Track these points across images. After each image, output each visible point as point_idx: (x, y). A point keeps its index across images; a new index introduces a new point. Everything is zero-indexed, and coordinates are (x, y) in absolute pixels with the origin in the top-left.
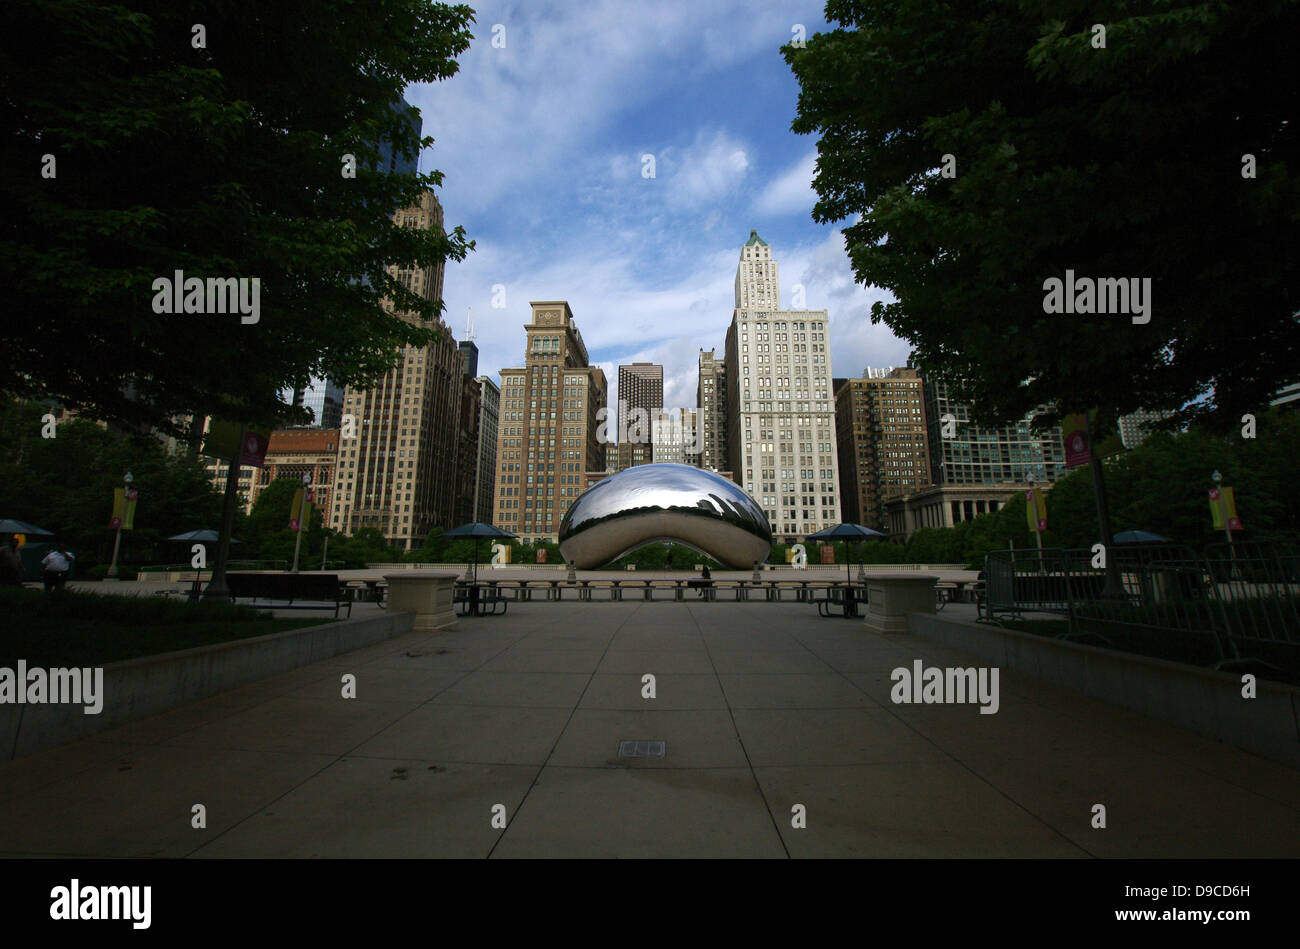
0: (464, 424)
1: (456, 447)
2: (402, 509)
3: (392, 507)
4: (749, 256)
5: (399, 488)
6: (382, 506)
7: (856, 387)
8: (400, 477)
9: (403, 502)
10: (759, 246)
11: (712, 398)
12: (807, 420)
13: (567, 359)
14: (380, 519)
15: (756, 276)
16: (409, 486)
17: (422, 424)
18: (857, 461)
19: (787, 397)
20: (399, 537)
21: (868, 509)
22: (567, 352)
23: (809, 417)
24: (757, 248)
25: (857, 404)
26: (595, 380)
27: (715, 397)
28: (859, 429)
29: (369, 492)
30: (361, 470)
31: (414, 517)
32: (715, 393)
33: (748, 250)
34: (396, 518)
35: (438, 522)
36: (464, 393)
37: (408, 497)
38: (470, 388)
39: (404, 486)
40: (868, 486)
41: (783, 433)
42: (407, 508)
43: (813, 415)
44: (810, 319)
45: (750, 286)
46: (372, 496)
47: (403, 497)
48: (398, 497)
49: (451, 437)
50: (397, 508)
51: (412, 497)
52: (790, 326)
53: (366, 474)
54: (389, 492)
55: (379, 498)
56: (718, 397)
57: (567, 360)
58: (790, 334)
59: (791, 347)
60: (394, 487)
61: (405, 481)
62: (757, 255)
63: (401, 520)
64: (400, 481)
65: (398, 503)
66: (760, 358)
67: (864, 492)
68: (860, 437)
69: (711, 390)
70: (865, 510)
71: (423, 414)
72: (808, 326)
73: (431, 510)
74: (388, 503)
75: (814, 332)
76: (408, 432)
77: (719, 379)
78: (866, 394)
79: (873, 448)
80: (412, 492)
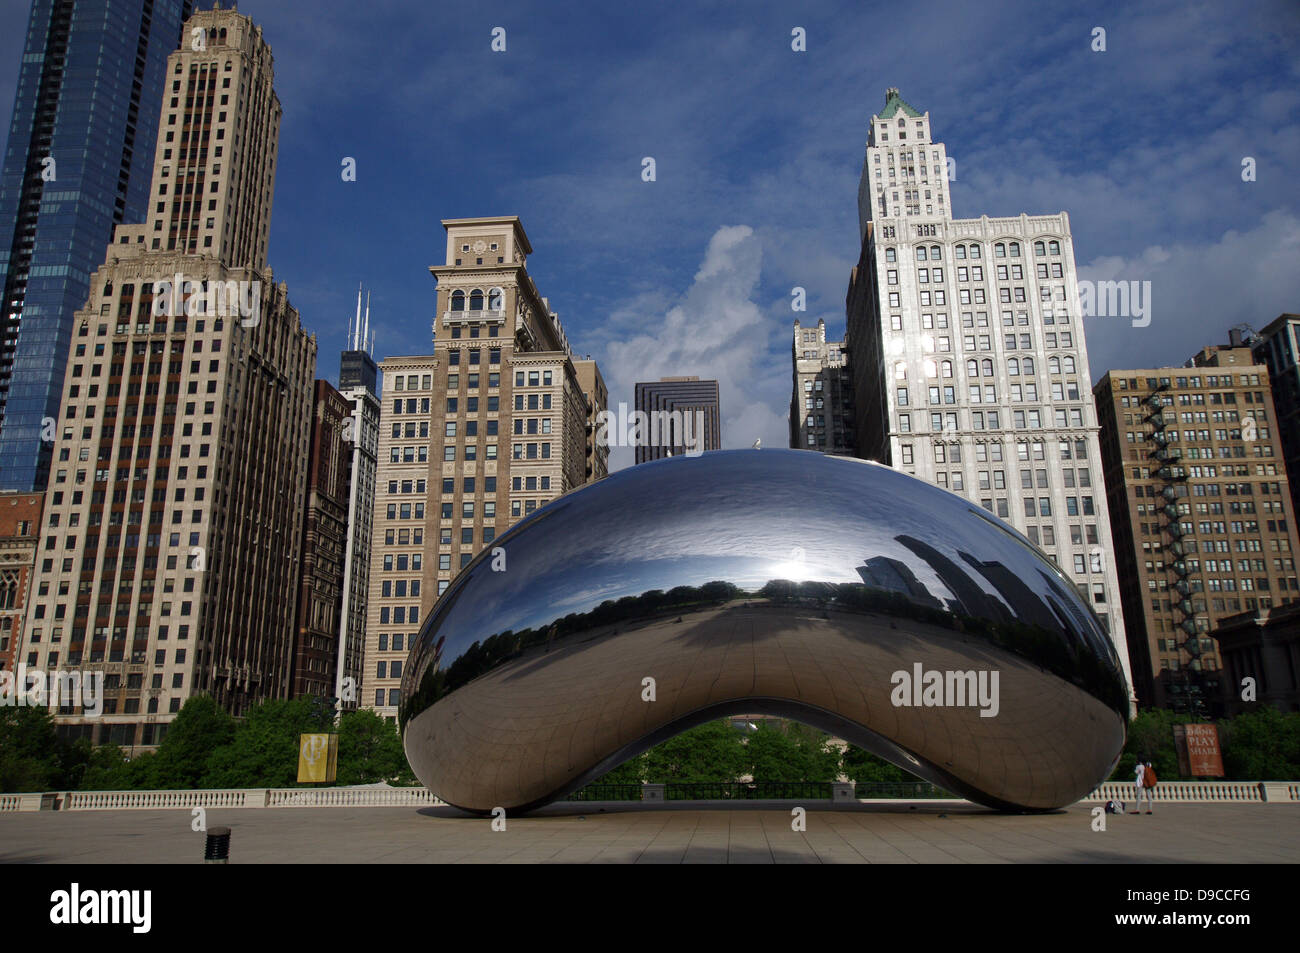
0: (317, 475)
1: (297, 529)
2: (170, 657)
3: (150, 654)
4: (885, 137)
5: (166, 612)
6: (128, 653)
7: (1124, 389)
8: (169, 589)
9: (172, 644)
10: (906, 118)
11: (822, 417)
12: (1037, 447)
13: (519, 334)
14: (124, 681)
15: (900, 178)
16: (186, 608)
17: (218, 477)
18: (1136, 542)
19: (991, 399)
20: (161, 719)
21: (1170, 643)
22: (520, 319)
23: (1042, 441)
24: (902, 123)
25: (1129, 423)
26: (578, 377)
27: (828, 417)
28: (1137, 476)
29: (102, 622)
30: (86, 576)
31: (196, 676)
32: (828, 408)
33: (884, 126)
34: (158, 679)
35: (253, 685)
36: (315, 419)
37: (183, 632)
38: (329, 409)
39: (176, 609)
40: (1163, 596)
41: (984, 476)
42: (181, 656)
43: (1049, 436)
44: (1030, 232)
45: (889, 197)
46: (108, 632)
47: (174, 632)
48: (163, 633)
49: (285, 504)
50: (160, 656)
51: (193, 633)
52: (988, 249)
53: (96, 585)
54: (143, 621)
55: (123, 634)
56: (835, 418)
57: (520, 336)
58: (990, 268)
59: (993, 295)
60: (155, 611)
61: (178, 597)
62: (903, 136)
63: (167, 681)
64: (168, 597)
65: (162, 645)
66: (928, 319)
67: (1156, 608)
68: (1139, 491)
69: (820, 404)
70: (1162, 645)
71: (220, 456)
72: (1028, 248)
73: (237, 657)
74: (140, 645)
75: (1043, 260)
76: (189, 494)
77: (834, 381)
78: (1144, 401)
79: (1168, 514)
80: (193, 621)
